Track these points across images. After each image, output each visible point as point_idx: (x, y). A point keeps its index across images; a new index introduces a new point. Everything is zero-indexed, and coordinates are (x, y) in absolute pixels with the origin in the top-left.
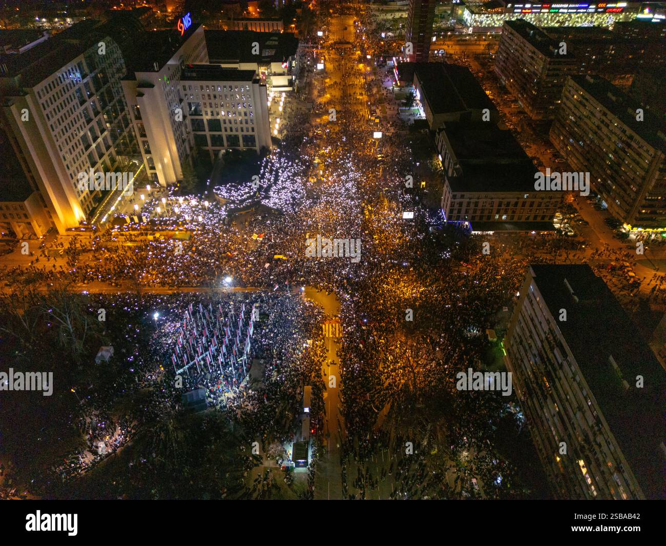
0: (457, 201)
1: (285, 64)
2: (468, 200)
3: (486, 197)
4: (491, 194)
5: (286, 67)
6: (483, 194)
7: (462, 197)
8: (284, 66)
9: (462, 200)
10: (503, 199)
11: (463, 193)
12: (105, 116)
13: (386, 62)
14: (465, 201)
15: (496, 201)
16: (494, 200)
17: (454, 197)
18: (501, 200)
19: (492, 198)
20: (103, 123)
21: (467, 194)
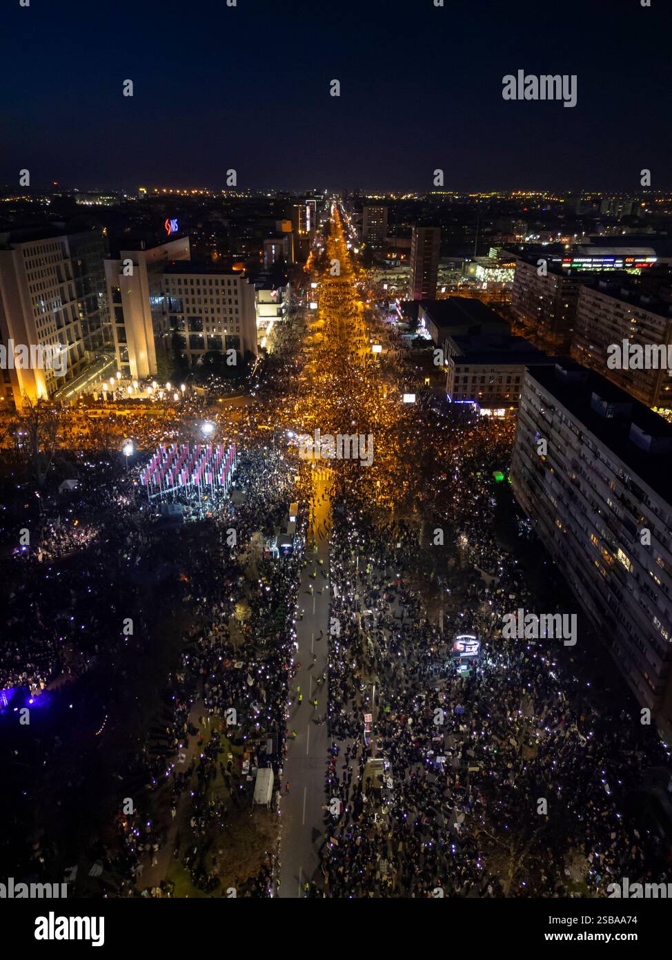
0: (462, 375)
1: (275, 292)
2: (473, 375)
3: (492, 371)
4: (497, 367)
5: (275, 295)
6: (490, 367)
7: (467, 370)
8: (272, 294)
9: (466, 374)
10: (511, 373)
11: (467, 366)
12: (80, 305)
13: (388, 305)
14: (470, 375)
15: (505, 376)
16: (501, 375)
17: (458, 370)
18: (509, 375)
19: (499, 373)
20: (77, 311)
21: (472, 367)
